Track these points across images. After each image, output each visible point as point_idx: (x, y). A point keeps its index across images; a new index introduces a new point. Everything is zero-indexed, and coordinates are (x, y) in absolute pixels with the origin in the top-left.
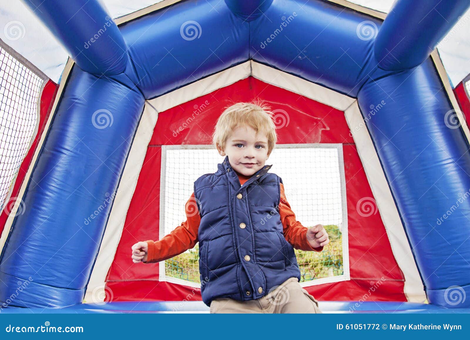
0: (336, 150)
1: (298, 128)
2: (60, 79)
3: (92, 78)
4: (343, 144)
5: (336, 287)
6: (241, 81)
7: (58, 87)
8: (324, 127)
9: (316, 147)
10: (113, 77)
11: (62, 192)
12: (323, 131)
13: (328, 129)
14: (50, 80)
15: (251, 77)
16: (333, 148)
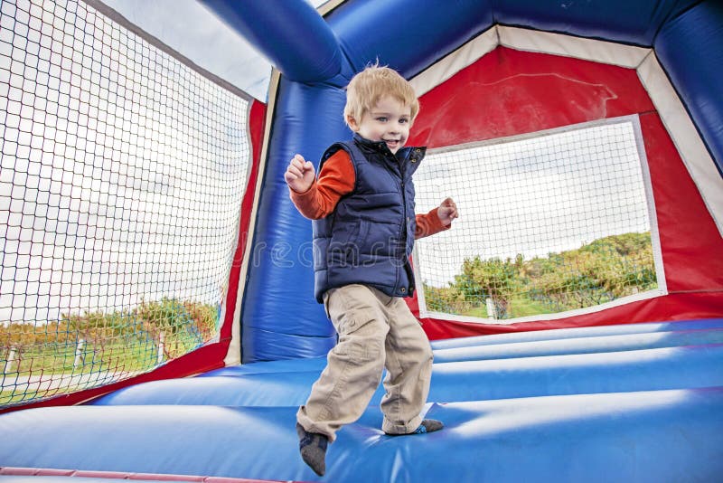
0: (630, 124)
1: (573, 102)
2: (267, 97)
3: (303, 88)
4: (640, 114)
5: (650, 305)
6: (487, 55)
7: (267, 107)
8: (610, 95)
9: (602, 125)
10: (327, 81)
11: (295, 229)
12: (608, 101)
13: (615, 97)
14: (256, 100)
15: (500, 47)
16: (625, 121)
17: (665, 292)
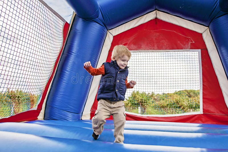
0: (197, 52)
1: (179, 42)
2: (70, 22)
3: (84, 21)
4: (201, 49)
6: (151, 20)
7: (70, 25)
8: (192, 41)
9: (188, 51)
10: (93, 20)
11: (72, 71)
12: (191, 44)
13: (194, 42)
14: (66, 22)
17: (202, 113)
